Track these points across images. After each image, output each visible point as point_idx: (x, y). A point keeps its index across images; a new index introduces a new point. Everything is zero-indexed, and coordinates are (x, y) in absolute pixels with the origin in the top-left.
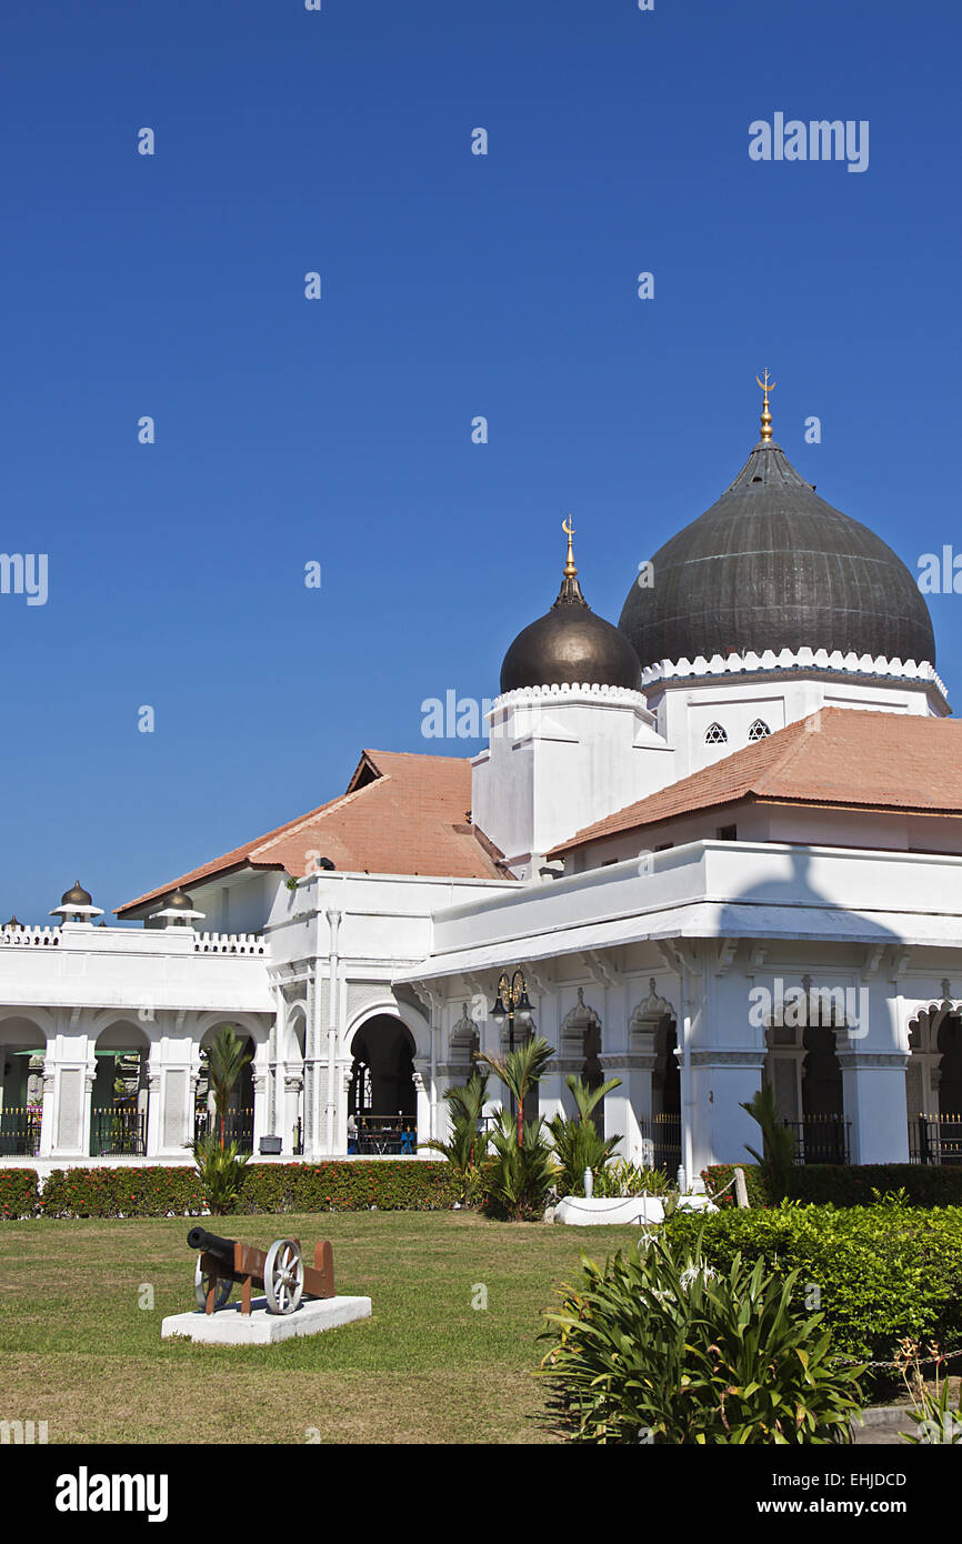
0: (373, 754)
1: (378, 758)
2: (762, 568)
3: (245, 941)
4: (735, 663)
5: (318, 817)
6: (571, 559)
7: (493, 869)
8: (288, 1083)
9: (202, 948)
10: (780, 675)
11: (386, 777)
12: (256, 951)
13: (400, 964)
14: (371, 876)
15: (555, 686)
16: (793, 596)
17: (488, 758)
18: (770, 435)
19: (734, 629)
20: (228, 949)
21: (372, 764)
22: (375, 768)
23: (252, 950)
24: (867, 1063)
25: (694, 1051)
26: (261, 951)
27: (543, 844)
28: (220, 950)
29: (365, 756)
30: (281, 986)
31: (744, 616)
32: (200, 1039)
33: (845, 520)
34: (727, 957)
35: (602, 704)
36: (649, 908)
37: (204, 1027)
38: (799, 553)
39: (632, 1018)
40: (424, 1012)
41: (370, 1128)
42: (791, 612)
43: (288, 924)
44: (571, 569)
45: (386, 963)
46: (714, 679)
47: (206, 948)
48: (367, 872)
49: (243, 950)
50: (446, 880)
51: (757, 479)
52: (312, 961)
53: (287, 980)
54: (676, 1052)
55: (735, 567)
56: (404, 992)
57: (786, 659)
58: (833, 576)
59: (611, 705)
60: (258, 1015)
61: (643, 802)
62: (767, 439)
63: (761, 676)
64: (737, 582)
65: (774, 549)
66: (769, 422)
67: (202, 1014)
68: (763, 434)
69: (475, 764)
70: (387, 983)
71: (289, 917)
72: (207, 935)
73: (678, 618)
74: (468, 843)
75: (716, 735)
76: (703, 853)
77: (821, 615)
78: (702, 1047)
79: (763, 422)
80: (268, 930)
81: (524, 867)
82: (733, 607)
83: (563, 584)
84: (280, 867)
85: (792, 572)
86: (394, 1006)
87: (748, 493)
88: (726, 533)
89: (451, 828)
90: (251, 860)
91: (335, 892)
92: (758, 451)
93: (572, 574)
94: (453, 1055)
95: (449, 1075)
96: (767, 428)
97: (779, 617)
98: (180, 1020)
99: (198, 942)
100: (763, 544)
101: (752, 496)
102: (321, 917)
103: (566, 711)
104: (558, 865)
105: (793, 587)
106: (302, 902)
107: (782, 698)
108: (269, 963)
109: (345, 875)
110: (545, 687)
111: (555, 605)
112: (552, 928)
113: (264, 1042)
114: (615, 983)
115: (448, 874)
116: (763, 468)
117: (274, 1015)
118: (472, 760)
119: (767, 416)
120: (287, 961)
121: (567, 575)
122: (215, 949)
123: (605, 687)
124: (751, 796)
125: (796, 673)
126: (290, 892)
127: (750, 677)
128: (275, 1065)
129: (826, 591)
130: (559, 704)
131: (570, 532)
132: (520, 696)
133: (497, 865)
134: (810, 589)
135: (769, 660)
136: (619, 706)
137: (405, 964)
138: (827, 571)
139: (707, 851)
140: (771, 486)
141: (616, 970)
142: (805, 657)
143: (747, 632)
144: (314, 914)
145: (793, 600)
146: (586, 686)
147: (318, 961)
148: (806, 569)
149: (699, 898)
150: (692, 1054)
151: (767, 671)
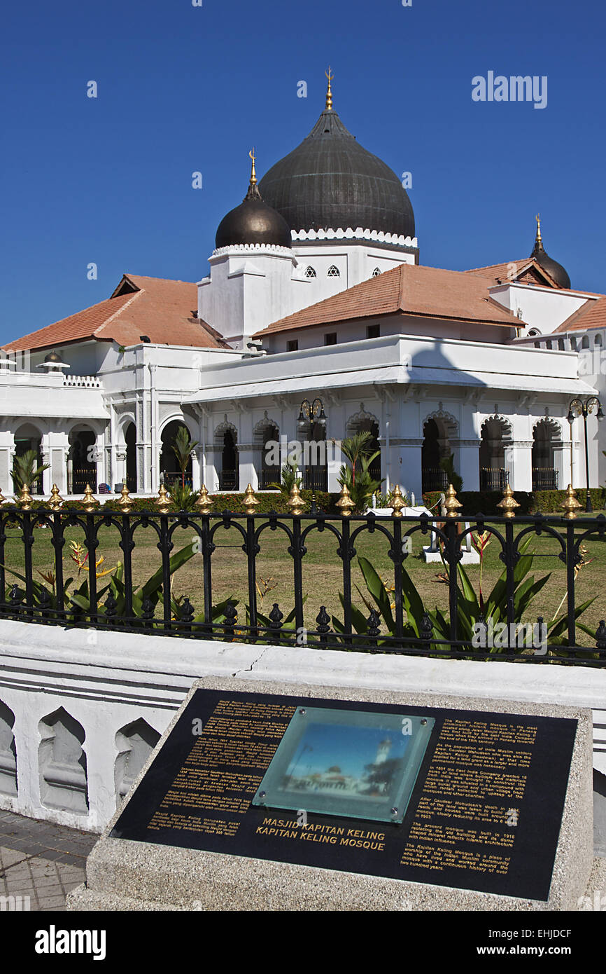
0: (129, 276)
1: (135, 279)
2: (337, 182)
3: (89, 380)
4: (321, 234)
5: (119, 312)
6: (254, 174)
7: (217, 343)
8: (119, 456)
9: (67, 384)
10: (345, 242)
11: (142, 291)
12: (95, 386)
13: (185, 393)
14: (170, 346)
15: (252, 245)
16: (353, 199)
17: (209, 283)
18: (331, 105)
19: (321, 215)
20: (81, 385)
21: (131, 282)
22: (134, 285)
23: (93, 385)
24: (465, 444)
25: (391, 438)
26: (98, 386)
27: (249, 331)
28: (77, 385)
29: (125, 277)
30: (113, 405)
31: (327, 209)
32: (68, 432)
33: (375, 158)
34: (411, 393)
35: (277, 256)
36: (361, 367)
37: (70, 426)
38: (355, 175)
39: (348, 422)
40: (197, 418)
41: (170, 479)
42: (351, 208)
43: (118, 371)
44: (254, 179)
45: (178, 393)
46: (311, 243)
47: (69, 384)
48: (167, 344)
49: (88, 385)
50: (206, 349)
51: (327, 131)
52: (141, 392)
53: (119, 401)
54: (378, 439)
55: (322, 181)
56: (187, 408)
57: (349, 234)
58: (373, 189)
59: (281, 257)
60: (98, 420)
61: (306, 310)
62: (330, 108)
63: (335, 242)
64: (323, 190)
65: (342, 172)
66: (331, 98)
67: (69, 419)
68: (327, 105)
69: (199, 286)
70: (178, 403)
71: (120, 367)
72: (69, 376)
73: (290, 207)
74: (197, 328)
75: (333, 272)
76: (398, 341)
77: (367, 210)
78: (396, 437)
79: (328, 97)
80: (101, 374)
81: (238, 343)
82: (321, 203)
83: (250, 188)
84: (111, 340)
85: (352, 185)
86: (181, 415)
87: (323, 139)
88: (315, 161)
89: (187, 320)
90: (95, 336)
91: (153, 354)
92: (326, 114)
93: (255, 182)
94: (216, 441)
95: (214, 451)
96: (330, 102)
97: (346, 210)
98: (59, 423)
99: (65, 381)
100: (336, 170)
101: (325, 140)
102: (146, 368)
103: (258, 259)
104: (258, 342)
105: (353, 194)
106: (128, 358)
107: (346, 254)
108: (103, 392)
109: (157, 345)
110: (247, 245)
111: (246, 199)
112: (292, 376)
113: (101, 434)
114: (338, 405)
115: (206, 346)
116: (329, 124)
117: (108, 421)
118: (198, 283)
119: (330, 95)
120: (120, 391)
121: (252, 182)
122: (74, 384)
123: (278, 246)
124: (400, 311)
125: (355, 242)
126: (118, 354)
127: (330, 243)
128: (111, 447)
129: (369, 197)
130: (255, 255)
131: (253, 158)
132: (231, 250)
133: (219, 341)
134: (361, 196)
135: (340, 234)
136: (285, 258)
137: (188, 394)
138: (370, 186)
139: (401, 340)
140: (335, 135)
141: (339, 398)
142: (360, 233)
143: (328, 217)
144: (142, 366)
145: (352, 202)
146: (268, 245)
147: (145, 392)
148: (359, 185)
149: (396, 363)
150: (390, 440)
151: (339, 239)
